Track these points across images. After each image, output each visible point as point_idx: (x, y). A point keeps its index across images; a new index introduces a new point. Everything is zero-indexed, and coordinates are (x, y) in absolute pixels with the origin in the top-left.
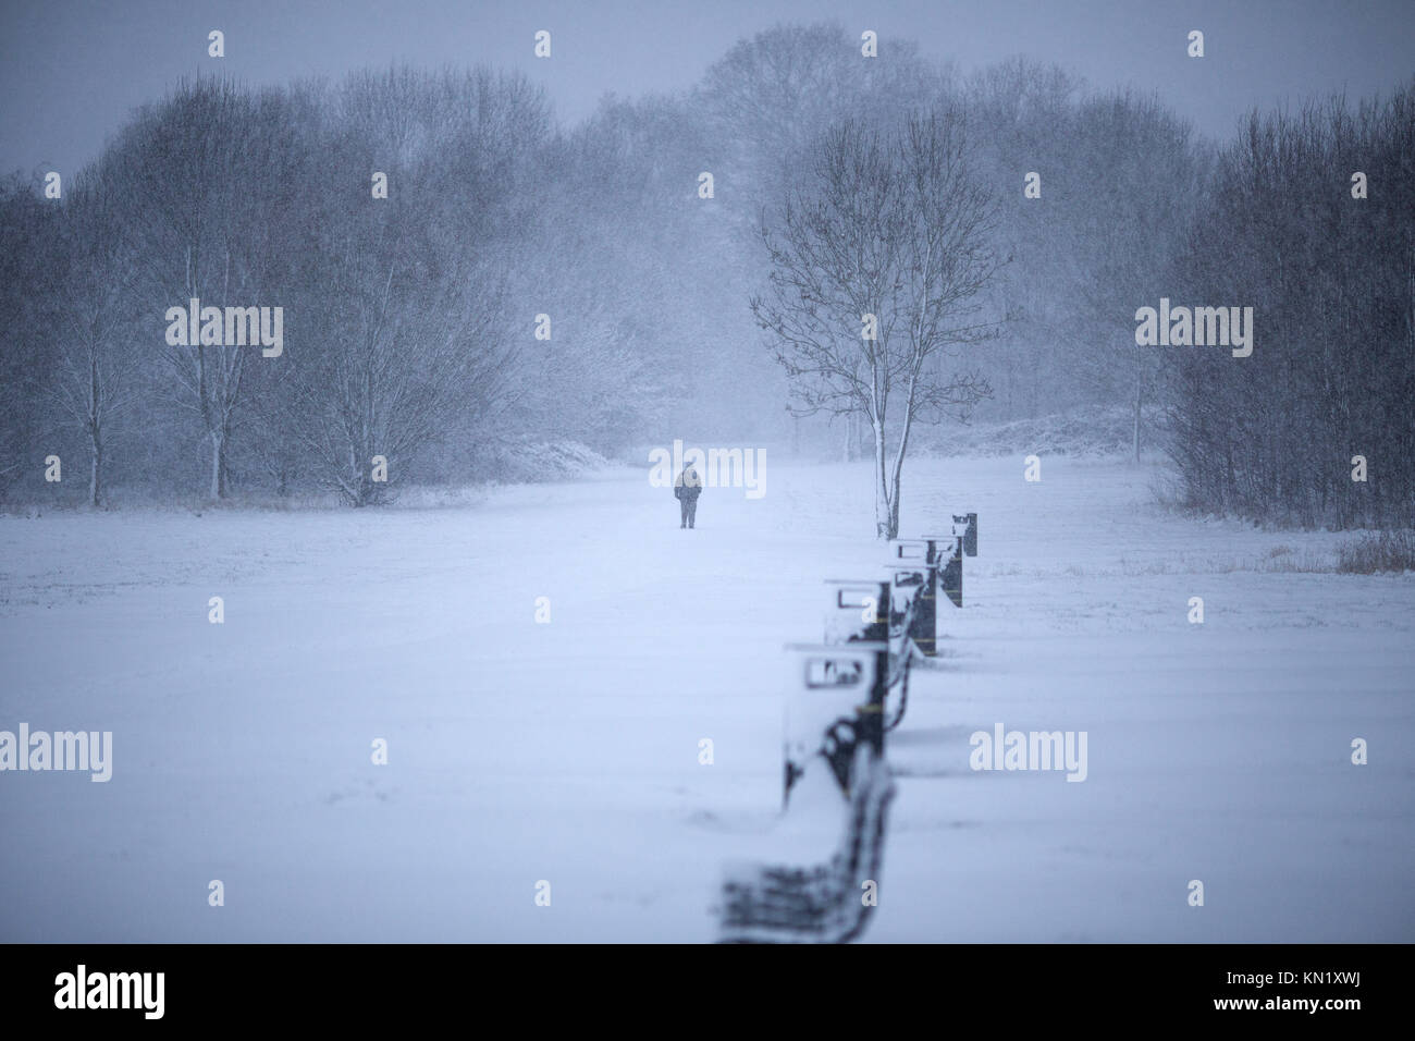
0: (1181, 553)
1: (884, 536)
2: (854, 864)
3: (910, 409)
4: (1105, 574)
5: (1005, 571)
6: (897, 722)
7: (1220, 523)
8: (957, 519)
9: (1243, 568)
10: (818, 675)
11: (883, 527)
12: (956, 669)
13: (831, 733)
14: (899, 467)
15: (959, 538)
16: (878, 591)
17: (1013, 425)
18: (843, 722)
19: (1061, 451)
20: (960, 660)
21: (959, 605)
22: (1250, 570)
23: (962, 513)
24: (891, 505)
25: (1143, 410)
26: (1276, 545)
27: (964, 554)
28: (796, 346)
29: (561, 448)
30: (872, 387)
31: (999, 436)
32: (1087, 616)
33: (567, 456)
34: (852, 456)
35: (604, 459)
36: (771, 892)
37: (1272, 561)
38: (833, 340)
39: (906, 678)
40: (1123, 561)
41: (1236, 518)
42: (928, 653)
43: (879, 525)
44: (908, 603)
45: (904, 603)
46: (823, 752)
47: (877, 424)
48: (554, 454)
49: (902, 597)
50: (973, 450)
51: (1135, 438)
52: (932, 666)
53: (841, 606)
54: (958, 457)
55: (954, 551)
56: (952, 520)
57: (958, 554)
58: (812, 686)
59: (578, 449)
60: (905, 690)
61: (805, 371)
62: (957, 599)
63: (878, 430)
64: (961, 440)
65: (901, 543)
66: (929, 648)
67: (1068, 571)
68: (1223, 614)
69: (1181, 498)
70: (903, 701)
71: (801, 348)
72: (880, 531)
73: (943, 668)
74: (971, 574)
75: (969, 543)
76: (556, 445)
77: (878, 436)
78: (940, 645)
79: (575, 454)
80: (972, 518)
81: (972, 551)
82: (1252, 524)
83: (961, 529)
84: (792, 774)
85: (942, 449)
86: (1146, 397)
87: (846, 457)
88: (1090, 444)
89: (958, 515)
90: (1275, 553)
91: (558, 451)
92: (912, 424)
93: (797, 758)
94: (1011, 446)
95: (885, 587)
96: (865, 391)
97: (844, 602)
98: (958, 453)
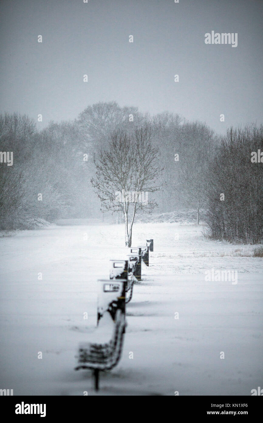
0: (210, 251)
1: (127, 245)
2: (115, 344)
3: (135, 210)
4: (189, 257)
5: (161, 256)
6: (129, 301)
7: (221, 242)
8: (148, 241)
9: (227, 255)
10: (108, 288)
11: (127, 243)
12: (147, 284)
13: (111, 305)
14: (132, 226)
15: (148, 247)
16: (124, 263)
17: (164, 214)
18: (114, 302)
19: (176, 221)
20: (148, 282)
21: (148, 266)
22: (229, 256)
23: (149, 239)
24: (129, 237)
25: (200, 210)
26: (237, 248)
27: (149, 251)
28: (103, 192)
29: (37, 220)
30: (124, 204)
31: (160, 217)
32: (184, 269)
33: (39, 222)
34: (119, 223)
35: (49, 223)
36: (92, 352)
37: (235, 253)
38: (113, 191)
39: (132, 288)
40: (194, 253)
41: (225, 241)
42: (139, 280)
43: (126, 242)
44: (133, 266)
45: (132, 266)
46: (108, 310)
47: (126, 214)
48: (35, 222)
49: (131, 264)
50: (152, 221)
51: (198, 217)
52: (139, 284)
53: (114, 267)
54: (148, 223)
55: (146, 250)
56: (146, 241)
57: (148, 251)
58: (105, 291)
59: (42, 220)
60: (132, 292)
61: (106, 199)
62: (147, 264)
63: (126, 216)
64: (149, 218)
65: (132, 249)
66: (139, 278)
67: (178, 256)
68: (221, 269)
69: (210, 235)
70: (131, 295)
71: (104, 193)
72: (126, 244)
73: (143, 284)
74: (151, 257)
75: (151, 248)
76: (36, 219)
77: (126, 217)
78: (142, 277)
79: (41, 222)
80: (152, 241)
81: (152, 250)
82: (230, 242)
83: (149, 244)
84: (100, 316)
85: (143, 221)
86: (201, 206)
87: (117, 223)
88: (185, 220)
89: (148, 240)
90: (236, 251)
91: (36, 221)
92: (135, 214)
93: (101, 311)
94: (163, 220)
95: (127, 262)
96: (122, 205)
97: (115, 266)
98: (149, 222)
